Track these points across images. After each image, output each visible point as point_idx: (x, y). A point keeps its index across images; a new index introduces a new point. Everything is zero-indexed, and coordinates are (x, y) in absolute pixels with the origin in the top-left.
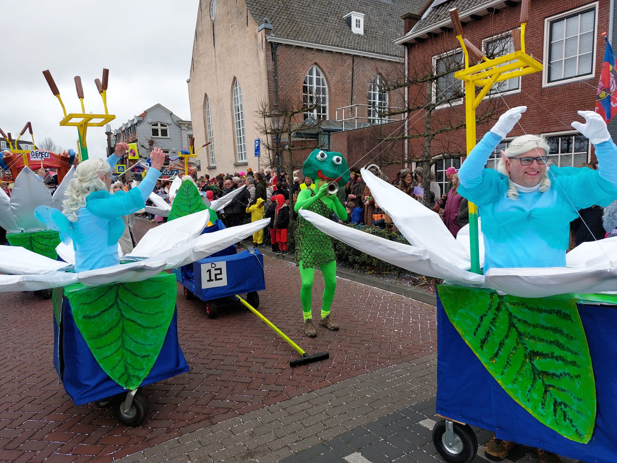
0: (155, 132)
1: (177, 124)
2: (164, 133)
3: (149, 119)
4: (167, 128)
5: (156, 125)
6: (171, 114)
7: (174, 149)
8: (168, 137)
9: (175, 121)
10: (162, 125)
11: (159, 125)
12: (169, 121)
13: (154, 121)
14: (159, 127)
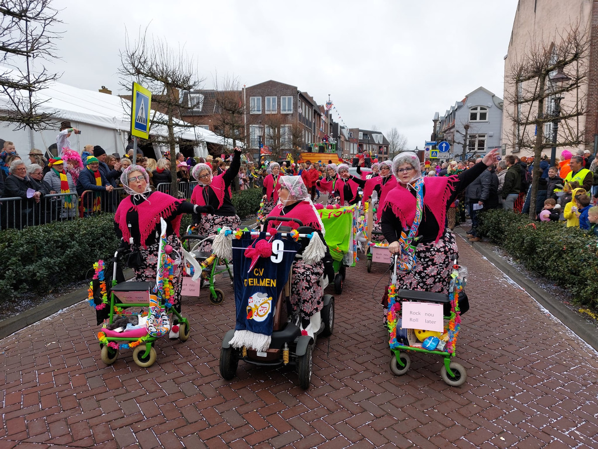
0: (473, 116)
1: (499, 106)
2: (483, 116)
3: (469, 104)
4: (487, 111)
5: (476, 109)
6: (493, 96)
7: (491, 133)
8: (487, 120)
9: (497, 103)
10: (482, 109)
11: (479, 108)
12: (490, 104)
13: (474, 105)
14: (479, 111)
